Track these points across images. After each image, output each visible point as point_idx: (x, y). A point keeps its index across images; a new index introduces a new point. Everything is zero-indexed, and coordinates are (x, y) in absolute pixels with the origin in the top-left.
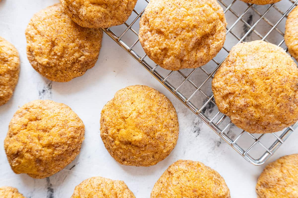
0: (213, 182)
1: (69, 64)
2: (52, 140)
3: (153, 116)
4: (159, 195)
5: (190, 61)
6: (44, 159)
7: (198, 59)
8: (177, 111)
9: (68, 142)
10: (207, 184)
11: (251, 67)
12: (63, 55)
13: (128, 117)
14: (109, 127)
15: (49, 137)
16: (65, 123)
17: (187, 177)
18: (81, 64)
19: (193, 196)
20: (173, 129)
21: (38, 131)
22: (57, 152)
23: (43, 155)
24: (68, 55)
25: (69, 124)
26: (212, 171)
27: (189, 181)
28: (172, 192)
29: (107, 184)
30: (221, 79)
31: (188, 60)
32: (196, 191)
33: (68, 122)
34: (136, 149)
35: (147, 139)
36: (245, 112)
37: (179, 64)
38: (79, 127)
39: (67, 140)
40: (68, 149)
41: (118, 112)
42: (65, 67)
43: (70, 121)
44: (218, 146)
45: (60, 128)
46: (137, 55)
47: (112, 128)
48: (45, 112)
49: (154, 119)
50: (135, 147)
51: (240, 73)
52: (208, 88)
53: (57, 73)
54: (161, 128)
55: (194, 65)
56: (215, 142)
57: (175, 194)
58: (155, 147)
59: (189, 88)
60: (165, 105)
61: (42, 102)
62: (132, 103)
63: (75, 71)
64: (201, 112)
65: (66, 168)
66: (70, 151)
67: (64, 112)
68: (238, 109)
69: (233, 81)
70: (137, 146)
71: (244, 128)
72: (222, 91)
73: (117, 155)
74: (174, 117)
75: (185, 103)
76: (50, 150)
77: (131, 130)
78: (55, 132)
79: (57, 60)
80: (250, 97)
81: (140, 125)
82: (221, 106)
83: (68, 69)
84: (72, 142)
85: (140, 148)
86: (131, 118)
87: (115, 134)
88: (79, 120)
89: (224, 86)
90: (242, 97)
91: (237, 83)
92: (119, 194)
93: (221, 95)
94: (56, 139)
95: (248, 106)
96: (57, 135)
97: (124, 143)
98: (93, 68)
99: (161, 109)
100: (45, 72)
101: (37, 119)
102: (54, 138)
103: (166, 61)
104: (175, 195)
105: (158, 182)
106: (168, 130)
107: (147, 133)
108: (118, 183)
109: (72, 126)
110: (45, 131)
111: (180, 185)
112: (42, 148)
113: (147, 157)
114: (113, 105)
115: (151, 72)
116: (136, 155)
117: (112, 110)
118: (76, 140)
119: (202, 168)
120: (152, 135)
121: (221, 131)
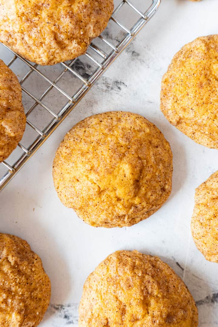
0: (188, 61)
1: (20, 279)
2: (137, 300)
3: (95, 149)
4: (211, 136)
5: (8, 98)
6: (165, 311)
7: (5, 86)
8: (90, 115)
9: (140, 275)
10: (191, 69)
11: (13, 9)
12: (6, 290)
13: (98, 186)
14: (115, 214)
15: (133, 304)
16: (112, 281)
17: (183, 97)
18: (20, 261)
19: (208, 87)
20: (114, 119)
21: (124, 322)
22: (155, 291)
23: (159, 313)
24: (6, 282)
25: (113, 275)
26: (174, 62)
27: (188, 95)
28: (205, 117)
29: (199, 213)
30: (35, 52)
31: (8, 100)
32: (201, 83)
33: (111, 276)
34: (145, 172)
35: (129, 157)
36: (80, 17)
37: (14, 112)
38: (117, 260)
39: (137, 277)
40: (150, 274)
41: (91, 201)
42: (25, 285)
43: (109, 273)
44: (138, 55)
45: (119, 288)
46: (5, 176)
47: (116, 209)
48: (95, 314)
49: (99, 147)
50: (142, 174)
51: (23, 24)
52: (55, 71)
53: (35, 297)
54: (113, 137)
55: (15, 92)
56: (133, 60)
57: (207, 113)
58: (141, 145)
59: (56, 98)
60: (80, 132)
61: (82, 319)
62: (78, 181)
63: (31, 270)
64: (87, 81)
65: (181, 276)
66: (154, 270)
67: (96, 283)
68: (77, 27)
69: (36, 35)
70: (141, 171)
71: (105, 17)
72: (53, 50)
73: (156, 200)
74: (97, 119)
75: (75, 103)
76: (153, 302)
77: (117, 181)
78: (124, 296)
79: (15, 299)
80: (58, 9)
81: (108, 168)
82: (76, 52)
83: (29, 281)
84: (141, 269)
85: (143, 166)
86: (99, 182)
87: (125, 204)
88: (108, 259)
89: (45, 47)
90: (58, 22)
91: (39, 29)
92: (214, 194)
93: (60, 52)
94: (136, 294)
95: (72, 13)
96: (129, 293)
97: (137, 190)
98: (29, 243)
99: (85, 138)
100: (35, 317)
101: (107, 324)
102: (134, 297)
103: (10, 132)
104: (209, 113)
105: (193, 138)
106: (117, 126)
107: (121, 156)
108: (198, 197)
109: (117, 270)
110: (123, 312)
111: (194, 107)
112: (149, 314)
113: (157, 156)
114: (82, 209)
115: (31, 154)
116: (155, 171)
117: (89, 210)
118: (137, 262)
119: (170, 76)
120: (123, 150)
121: (113, 50)
